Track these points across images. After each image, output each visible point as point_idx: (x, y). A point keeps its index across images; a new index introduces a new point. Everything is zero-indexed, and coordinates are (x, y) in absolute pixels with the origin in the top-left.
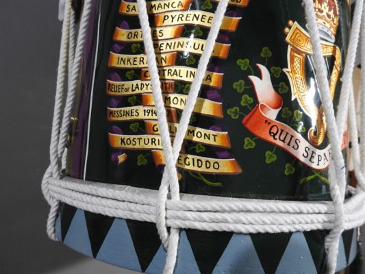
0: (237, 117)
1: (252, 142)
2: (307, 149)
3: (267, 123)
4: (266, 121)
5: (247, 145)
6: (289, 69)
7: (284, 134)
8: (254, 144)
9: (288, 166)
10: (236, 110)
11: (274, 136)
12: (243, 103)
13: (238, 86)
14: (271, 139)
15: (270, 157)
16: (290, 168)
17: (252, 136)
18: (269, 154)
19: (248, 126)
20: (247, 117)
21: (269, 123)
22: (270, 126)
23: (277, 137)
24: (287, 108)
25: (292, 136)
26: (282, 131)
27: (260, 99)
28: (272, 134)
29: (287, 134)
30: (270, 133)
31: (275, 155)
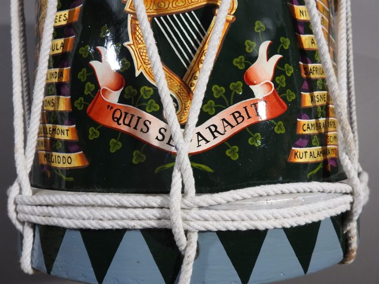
0: (82, 108)
1: (96, 131)
2: (162, 131)
3: (109, 108)
4: (109, 106)
5: (92, 135)
6: (131, 42)
7: (129, 116)
8: (98, 133)
9: (136, 154)
10: (81, 101)
11: (118, 122)
12: (86, 93)
13: (82, 75)
14: (115, 125)
15: (115, 146)
16: (139, 156)
17: (96, 124)
18: (113, 143)
19: (92, 115)
20: (90, 106)
21: (112, 108)
22: (113, 110)
23: (121, 121)
24: (130, 87)
25: (139, 118)
26: (126, 114)
27: (101, 84)
28: (116, 120)
29: (133, 116)
30: (113, 118)
31: (120, 143)
